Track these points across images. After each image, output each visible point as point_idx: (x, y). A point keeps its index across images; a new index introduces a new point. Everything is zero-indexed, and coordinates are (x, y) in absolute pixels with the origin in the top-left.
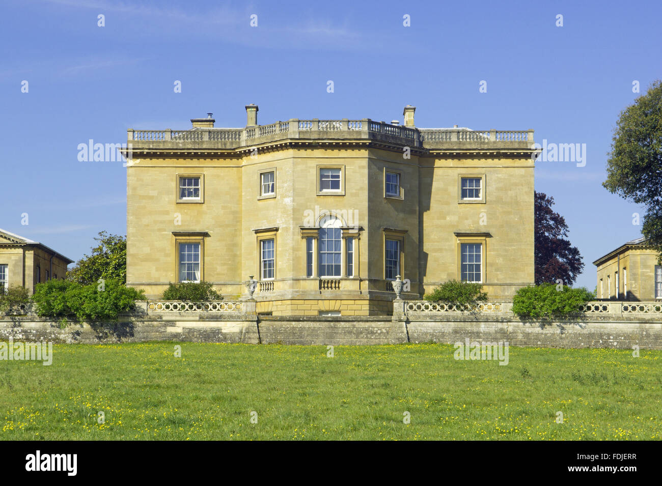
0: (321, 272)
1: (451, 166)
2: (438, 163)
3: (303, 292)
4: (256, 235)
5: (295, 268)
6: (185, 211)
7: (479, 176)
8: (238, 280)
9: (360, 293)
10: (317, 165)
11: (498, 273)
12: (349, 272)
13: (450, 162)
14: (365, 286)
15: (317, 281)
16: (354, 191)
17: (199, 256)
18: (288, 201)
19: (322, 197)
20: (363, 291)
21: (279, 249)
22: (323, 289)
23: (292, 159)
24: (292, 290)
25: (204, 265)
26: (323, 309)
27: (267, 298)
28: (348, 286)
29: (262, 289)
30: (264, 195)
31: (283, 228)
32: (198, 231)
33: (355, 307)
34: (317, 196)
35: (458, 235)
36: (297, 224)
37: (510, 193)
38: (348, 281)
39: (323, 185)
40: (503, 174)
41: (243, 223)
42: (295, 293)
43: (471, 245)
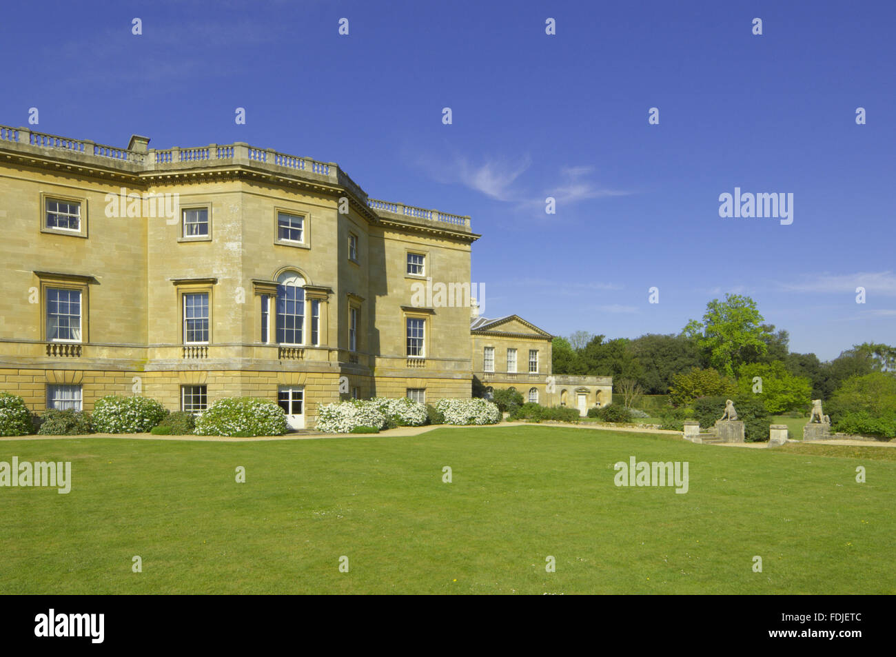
0: (279, 338)
1: (398, 239)
2: (387, 235)
3: (257, 361)
4: (175, 288)
5: (246, 331)
6: (56, 245)
7: (424, 253)
8: (141, 342)
9: (329, 365)
10: (275, 207)
11: (441, 348)
12: (314, 340)
13: (397, 236)
14: (333, 357)
15: (275, 349)
16: (321, 246)
17: (79, 307)
18: (234, 246)
19: (281, 247)
20: (332, 362)
21: (218, 306)
22: (282, 358)
23: (241, 193)
24: (241, 358)
25: (88, 320)
26: (284, 382)
27: (197, 366)
28: (312, 356)
29: (186, 354)
30: (187, 237)
31: (224, 281)
32: (77, 273)
33: (323, 381)
34: (275, 244)
35: (405, 309)
36: (247, 277)
37: (451, 273)
38: (314, 351)
39: (283, 233)
40: (445, 254)
41: (149, 270)
42: (246, 363)
43: (415, 320)
